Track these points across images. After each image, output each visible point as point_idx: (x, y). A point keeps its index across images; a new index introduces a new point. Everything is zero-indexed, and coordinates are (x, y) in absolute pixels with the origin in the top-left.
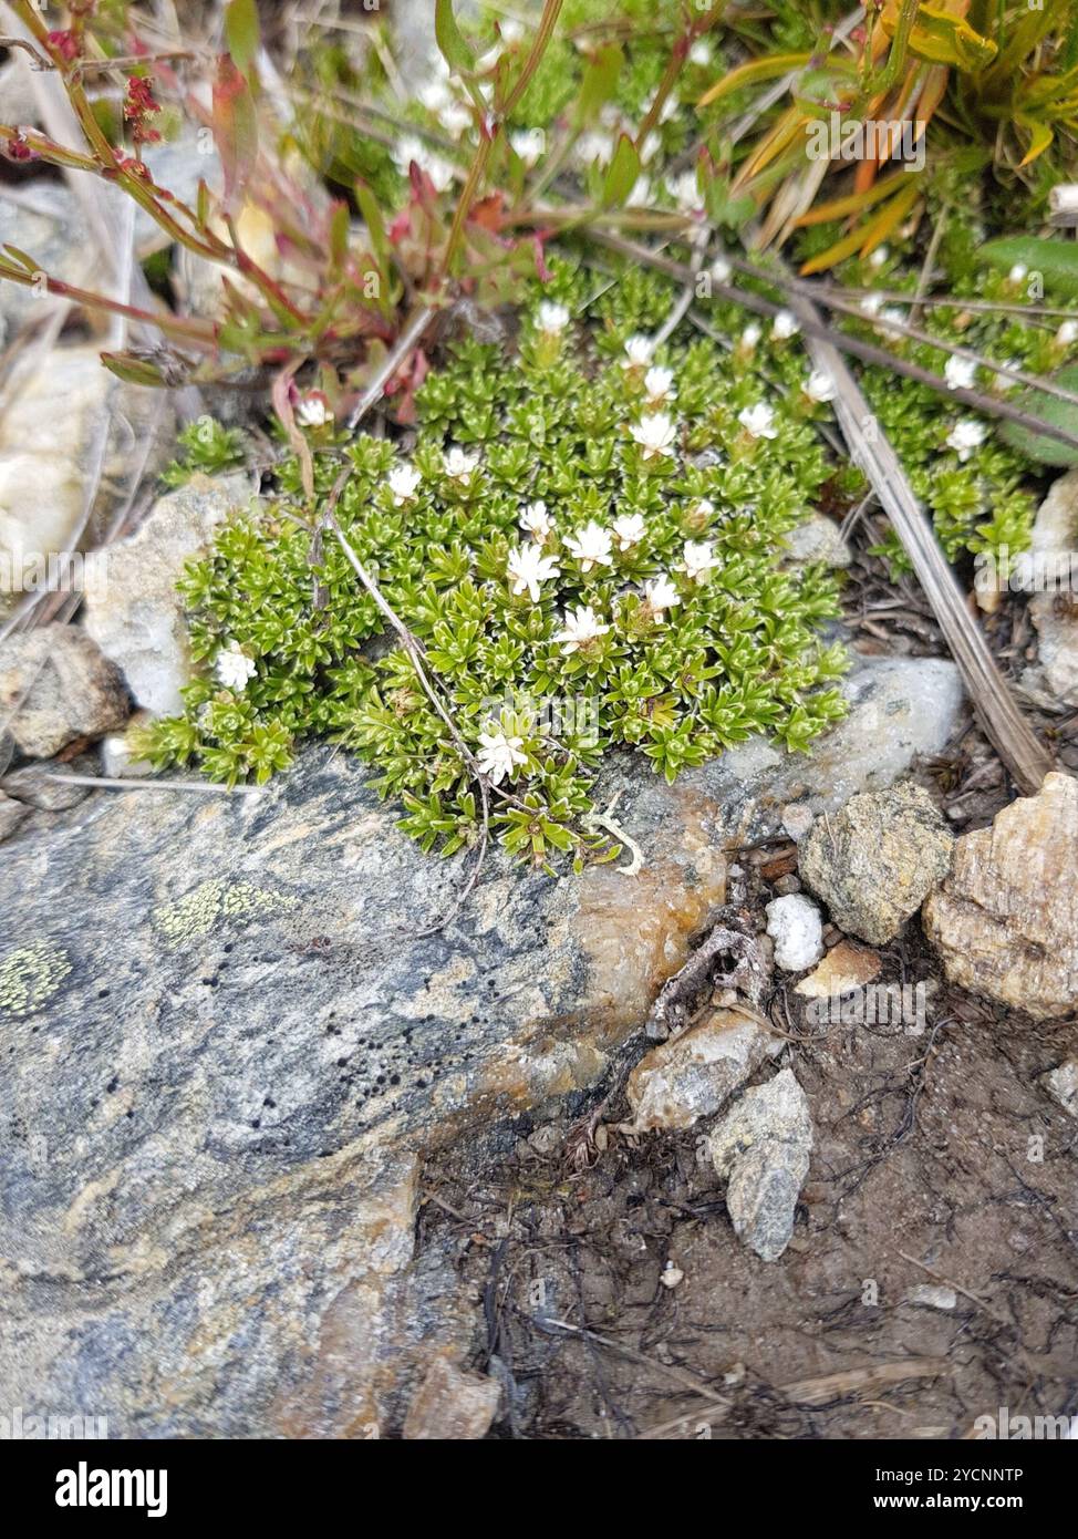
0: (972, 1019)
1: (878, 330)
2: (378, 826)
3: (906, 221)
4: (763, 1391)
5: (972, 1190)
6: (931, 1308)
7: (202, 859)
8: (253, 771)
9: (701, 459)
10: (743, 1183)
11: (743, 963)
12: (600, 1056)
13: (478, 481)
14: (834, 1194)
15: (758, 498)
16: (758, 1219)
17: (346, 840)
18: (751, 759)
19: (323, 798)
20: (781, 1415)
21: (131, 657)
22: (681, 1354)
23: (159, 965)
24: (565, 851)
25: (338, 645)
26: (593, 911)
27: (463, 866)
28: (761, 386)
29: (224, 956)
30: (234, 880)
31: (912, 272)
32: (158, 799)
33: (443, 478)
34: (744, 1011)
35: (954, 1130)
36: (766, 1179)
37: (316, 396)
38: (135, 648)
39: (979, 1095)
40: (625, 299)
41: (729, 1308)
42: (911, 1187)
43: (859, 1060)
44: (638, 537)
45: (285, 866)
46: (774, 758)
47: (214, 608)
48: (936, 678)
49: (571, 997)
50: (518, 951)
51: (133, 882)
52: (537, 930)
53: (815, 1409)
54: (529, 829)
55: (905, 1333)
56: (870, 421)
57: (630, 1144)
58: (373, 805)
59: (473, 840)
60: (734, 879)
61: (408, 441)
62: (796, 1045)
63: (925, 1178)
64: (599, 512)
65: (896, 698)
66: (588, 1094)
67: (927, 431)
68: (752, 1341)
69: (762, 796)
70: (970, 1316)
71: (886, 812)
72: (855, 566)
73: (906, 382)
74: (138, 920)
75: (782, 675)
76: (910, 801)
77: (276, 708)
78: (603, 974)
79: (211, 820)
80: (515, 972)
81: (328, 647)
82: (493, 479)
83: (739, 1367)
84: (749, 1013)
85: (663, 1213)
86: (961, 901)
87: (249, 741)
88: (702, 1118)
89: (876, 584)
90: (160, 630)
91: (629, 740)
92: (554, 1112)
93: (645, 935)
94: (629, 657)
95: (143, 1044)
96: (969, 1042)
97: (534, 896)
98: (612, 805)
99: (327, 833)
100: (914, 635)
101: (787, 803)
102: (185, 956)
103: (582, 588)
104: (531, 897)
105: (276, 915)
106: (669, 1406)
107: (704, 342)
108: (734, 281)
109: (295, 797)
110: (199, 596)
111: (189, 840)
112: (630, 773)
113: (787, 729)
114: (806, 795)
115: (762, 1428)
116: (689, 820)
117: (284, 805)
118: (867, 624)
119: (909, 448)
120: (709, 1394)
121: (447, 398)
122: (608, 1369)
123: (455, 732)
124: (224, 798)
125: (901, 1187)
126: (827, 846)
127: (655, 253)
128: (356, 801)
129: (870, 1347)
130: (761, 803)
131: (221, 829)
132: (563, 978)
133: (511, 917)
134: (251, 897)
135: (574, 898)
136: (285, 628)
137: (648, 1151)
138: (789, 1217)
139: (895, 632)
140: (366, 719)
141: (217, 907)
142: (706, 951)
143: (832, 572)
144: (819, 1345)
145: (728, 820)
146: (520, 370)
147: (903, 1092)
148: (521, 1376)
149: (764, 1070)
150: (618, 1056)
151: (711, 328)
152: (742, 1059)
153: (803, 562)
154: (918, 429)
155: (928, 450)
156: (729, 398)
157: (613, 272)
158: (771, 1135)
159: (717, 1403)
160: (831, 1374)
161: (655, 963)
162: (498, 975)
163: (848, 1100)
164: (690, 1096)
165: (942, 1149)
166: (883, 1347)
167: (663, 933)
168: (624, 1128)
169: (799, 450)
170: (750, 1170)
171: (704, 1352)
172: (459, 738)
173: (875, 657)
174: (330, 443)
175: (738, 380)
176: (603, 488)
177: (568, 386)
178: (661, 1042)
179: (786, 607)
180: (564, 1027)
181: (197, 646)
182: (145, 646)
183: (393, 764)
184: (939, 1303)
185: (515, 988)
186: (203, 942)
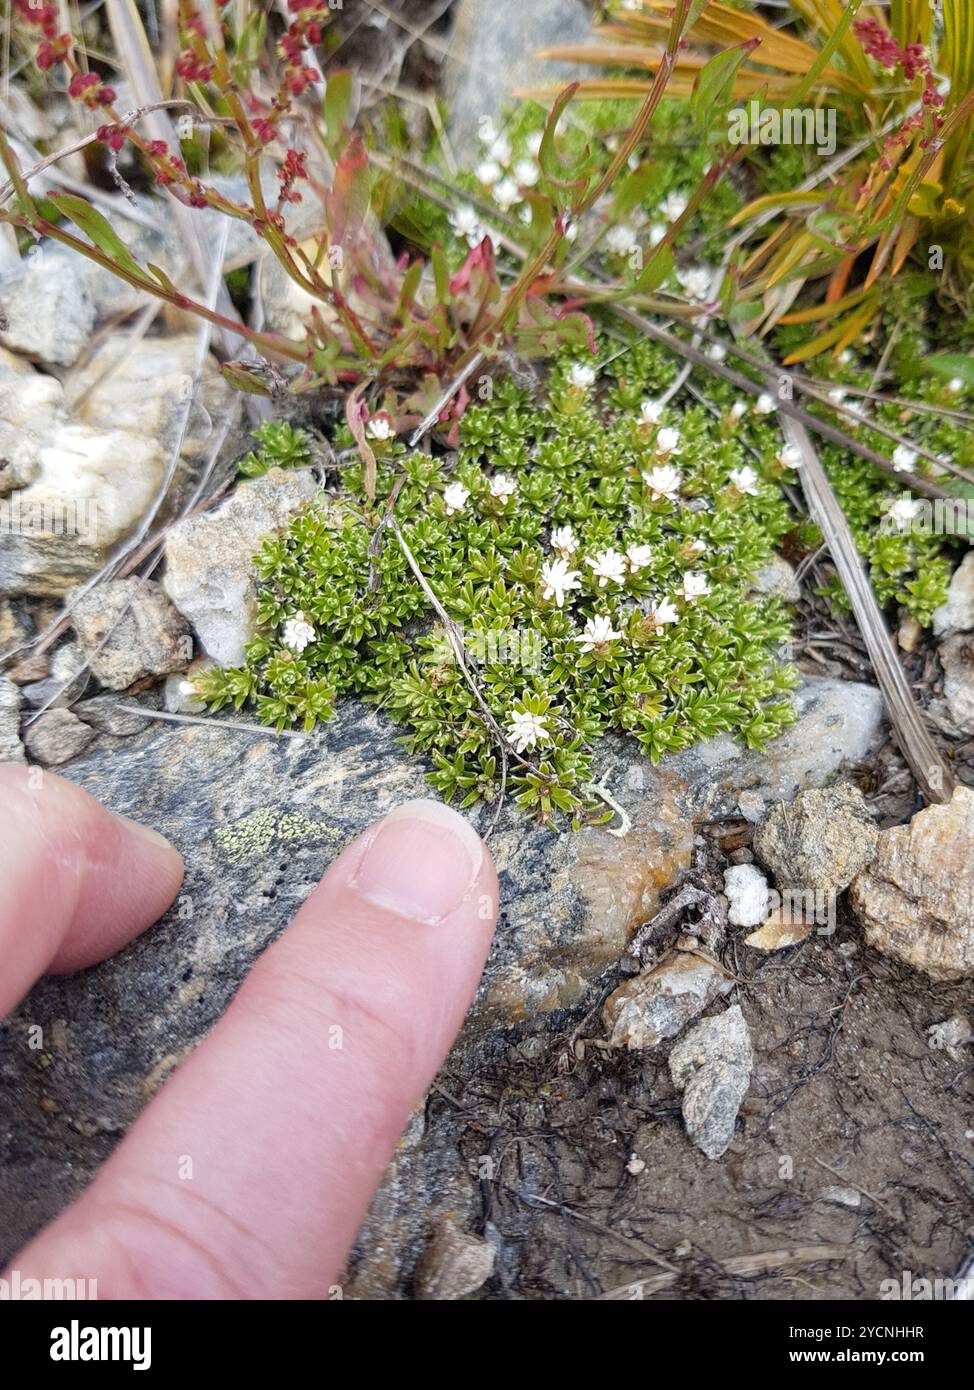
0: (882, 977)
1: (840, 416)
2: (407, 776)
3: (867, 330)
4: (705, 1264)
5: (874, 1113)
6: (840, 1205)
7: (253, 789)
8: (301, 720)
9: (693, 504)
10: (697, 1094)
11: (707, 917)
12: (583, 983)
13: (512, 501)
14: (767, 1109)
15: (737, 541)
16: (706, 1125)
17: (380, 785)
18: (719, 751)
19: (359, 748)
20: (721, 1283)
21: (203, 613)
22: (639, 1229)
23: (221, 877)
24: (566, 811)
25: (385, 622)
26: (588, 863)
27: (480, 816)
28: (741, 450)
29: (280, 873)
30: (287, 810)
31: (868, 371)
32: (214, 735)
33: (485, 495)
34: (704, 955)
35: (862, 1064)
36: (716, 1092)
37: (383, 416)
38: (208, 606)
39: (882, 1038)
40: (635, 364)
41: (678, 1195)
42: (826, 1108)
43: (791, 1002)
44: (645, 564)
45: (329, 802)
46: (734, 750)
47: (283, 581)
48: (864, 700)
49: (570, 932)
50: (527, 891)
51: (194, 803)
52: (543, 875)
53: (746, 1280)
54: (539, 792)
55: (818, 1224)
56: (826, 487)
57: (605, 1056)
58: (403, 757)
59: (490, 795)
60: (697, 847)
61: (452, 461)
62: (743, 986)
63: (838, 1099)
64: (610, 538)
65: (834, 712)
66: (569, 1013)
67: (872, 501)
68: (696, 1222)
69: (724, 782)
70: (871, 1213)
71: (829, 805)
72: (803, 602)
73: (857, 460)
74: (200, 837)
75: (747, 686)
76: (847, 798)
77: (324, 668)
78: (597, 916)
79: (260, 756)
80: (524, 908)
81: (376, 623)
82: (523, 500)
83: (686, 1242)
84: (708, 958)
85: (631, 1113)
86: (883, 881)
87: (303, 694)
88: (664, 1039)
89: (818, 618)
90: (234, 594)
91: (625, 727)
92: (539, 1026)
93: (630, 887)
94: (630, 659)
95: (214, 942)
96: (876, 995)
97: (540, 846)
98: (605, 777)
99: (364, 777)
100: (845, 663)
101: (742, 789)
102: (246, 871)
103: (595, 598)
104: (538, 847)
105: (323, 843)
106: (628, 1271)
107: (698, 407)
108: (726, 360)
109: (335, 744)
110: (273, 571)
111: (242, 772)
112: (619, 753)
113: (748, 730)
114: (758, 784)
115: (703, 1293)
116: (667, 796)
117: (325, 750)
118: (809, 650)
119: (855, 513)
120: (661, 1263)
121: (487, 428)
122: (579, 1238)
123: (484, 706)
124: (272, 739)
125: (819, 1107)
126: (782, 828)
127: (662, 330)
128: (387, 753)
129: (791, 1233)
130: (722, 787)
131: (269, 765)
132: (563, 916)
133: (521, 862)
134: (302, 826)
135: (573, 851)
136: (341, 604)
137: (619, 1063)
138: (731, 1123)
139: (832, 658)
140: (405, 687)
141: (272, 832)
142: (677, 904)
143: (786, 605)
144: (750, 1229)
145: (696, 799)
146: (548, 413)
147: (826, 1031)
148: (508, 1240)
149: (718, 1003)
150: (596, 984)
151: (705, 397)
152: (702, 994)
153: (764, 594)
154: (864, 498)
155: (869, 516)
156: (716, 456)
157: (627, 341)
158: (721, 1057)
159: (667, 1270)
160: (760, 1252)
161: (635, 910)
162: (511, 909)
163: (782, 1033)
164: (657, 1020)
165: (854, 1078)
166: (802, 1234)
167: (643, 886)
168: (599, 1043)
169: (769, 505)
170: (703, 1084)
171: (657, 1229)
172: (488, 711)
173: (814, 677)
174: (388, 455)
175: (725, 442)
176: (612, 518)
177: (588, 432)
178: (633, 975)
179: (751, 630)
180: (559, 957)
181: (264, 610)
182: (218, 606)
183: (426, 726)
184: (847, 1201)
185: (523, 921)
186: (262, 860)
